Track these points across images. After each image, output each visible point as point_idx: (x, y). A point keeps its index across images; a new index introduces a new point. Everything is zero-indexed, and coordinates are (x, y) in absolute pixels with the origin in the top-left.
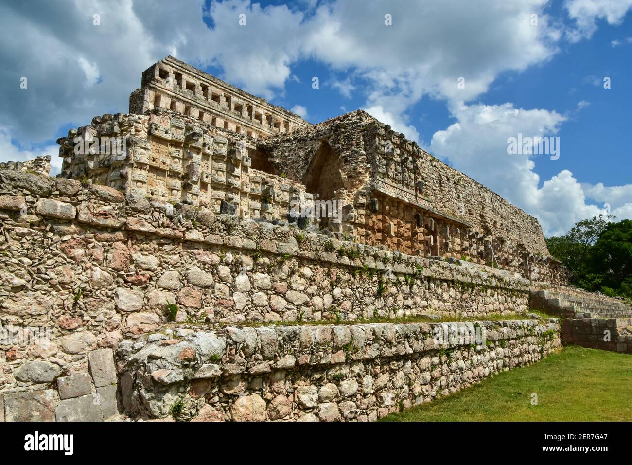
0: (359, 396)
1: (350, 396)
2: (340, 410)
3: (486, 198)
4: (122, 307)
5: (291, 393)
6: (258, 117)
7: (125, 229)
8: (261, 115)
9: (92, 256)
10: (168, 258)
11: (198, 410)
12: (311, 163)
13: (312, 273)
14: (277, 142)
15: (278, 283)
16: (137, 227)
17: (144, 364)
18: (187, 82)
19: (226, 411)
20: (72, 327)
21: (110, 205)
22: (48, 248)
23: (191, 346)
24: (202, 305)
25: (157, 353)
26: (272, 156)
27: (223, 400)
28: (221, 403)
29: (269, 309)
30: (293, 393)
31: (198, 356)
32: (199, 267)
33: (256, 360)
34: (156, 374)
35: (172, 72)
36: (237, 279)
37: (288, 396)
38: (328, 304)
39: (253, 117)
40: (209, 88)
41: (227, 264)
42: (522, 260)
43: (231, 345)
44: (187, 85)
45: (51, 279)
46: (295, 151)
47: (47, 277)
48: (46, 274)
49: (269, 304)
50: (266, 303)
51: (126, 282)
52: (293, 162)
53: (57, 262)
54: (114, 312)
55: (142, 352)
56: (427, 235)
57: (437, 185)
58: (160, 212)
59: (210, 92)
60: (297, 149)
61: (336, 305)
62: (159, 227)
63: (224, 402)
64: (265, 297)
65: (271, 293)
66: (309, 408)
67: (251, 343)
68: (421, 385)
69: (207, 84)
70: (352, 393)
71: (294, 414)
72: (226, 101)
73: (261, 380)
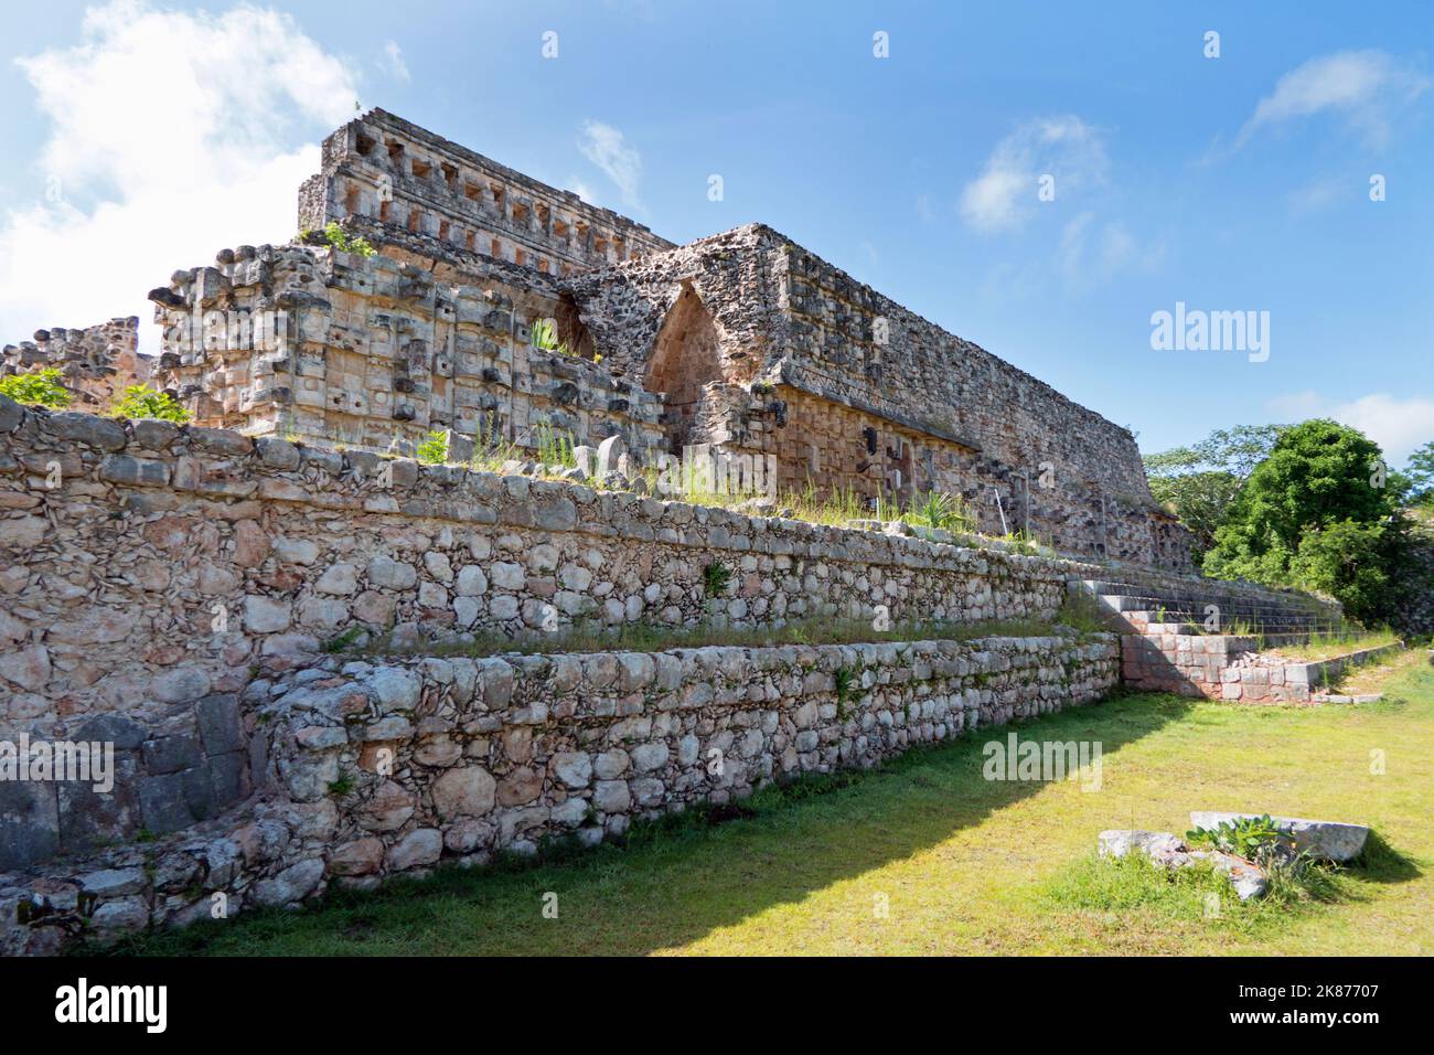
0: (670, 771)
1: (652, 771)
2: (632, 792)
3: (1020, 391)
4: (254, 625)
5: (543, 763)
6: (562, 229)
7: (257, 498)
8: (567, 226)
9: (200, 545)
10: (335, 543)
11: (372, 791)
12: (662, 327)
13: (603, 561)
14: (597, 284)
15: (539, 579)
16: (278, 494)
17: (285, 717)
18: (414, 161)
19: (423, 793)
20: (167, 661)
21: (229, 459)
22: (124, 535)
23: (361, 689)
24: (396, 620)
25: (306, 702)
26: (587, 313)
27: (419, 774)
28: (414, 778)
29: (521, 624)
30: (546, 764)
31: (371, 705)
32: (392, 556)
33: (475, 711)
34: (302, 734)
35: (383, 141)
36: (461, 574)
37: (535, 769)
38: (635, 612)
39: (551, 231)
40: (461, 173)
41: (443, 550)
42: (1091, 515)
43: (431, 688)
44: (414, 167)
45: (131, 585)
46: (631, 302)
47: (123, 582)
48: (121, 577)
49: (521, 614)
50: (515, 613)
51: (259, 585)
52: (629, 325)
53: (139, 557)
54: (241, 634)
55: (283, 700)
56: (890, 468)
57: (915, 369)
58: (318, 467)
59: (461, 180)
60: (634, 298)
61: (650, 613)
62: (319, 492)
63: (420, 778)
64: (514, 603)
65: (525, 596)
66: (574, 789)
67: (465, 683)
68: (798, 753)
69: (456, 165)
70: (655, 765)
71: (547, 798)
72: (496, 199)
73: (488, 743)
